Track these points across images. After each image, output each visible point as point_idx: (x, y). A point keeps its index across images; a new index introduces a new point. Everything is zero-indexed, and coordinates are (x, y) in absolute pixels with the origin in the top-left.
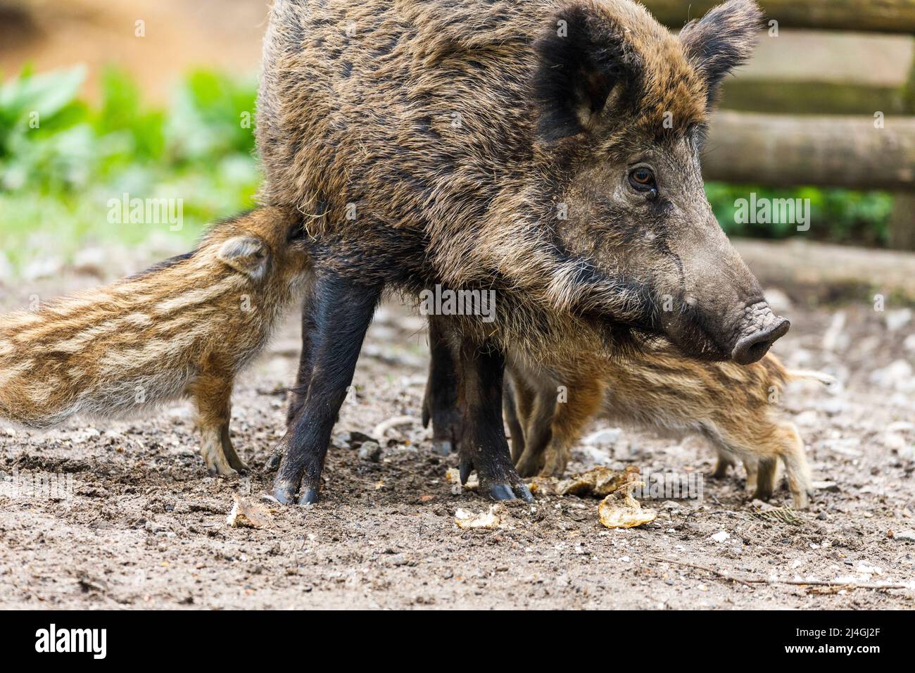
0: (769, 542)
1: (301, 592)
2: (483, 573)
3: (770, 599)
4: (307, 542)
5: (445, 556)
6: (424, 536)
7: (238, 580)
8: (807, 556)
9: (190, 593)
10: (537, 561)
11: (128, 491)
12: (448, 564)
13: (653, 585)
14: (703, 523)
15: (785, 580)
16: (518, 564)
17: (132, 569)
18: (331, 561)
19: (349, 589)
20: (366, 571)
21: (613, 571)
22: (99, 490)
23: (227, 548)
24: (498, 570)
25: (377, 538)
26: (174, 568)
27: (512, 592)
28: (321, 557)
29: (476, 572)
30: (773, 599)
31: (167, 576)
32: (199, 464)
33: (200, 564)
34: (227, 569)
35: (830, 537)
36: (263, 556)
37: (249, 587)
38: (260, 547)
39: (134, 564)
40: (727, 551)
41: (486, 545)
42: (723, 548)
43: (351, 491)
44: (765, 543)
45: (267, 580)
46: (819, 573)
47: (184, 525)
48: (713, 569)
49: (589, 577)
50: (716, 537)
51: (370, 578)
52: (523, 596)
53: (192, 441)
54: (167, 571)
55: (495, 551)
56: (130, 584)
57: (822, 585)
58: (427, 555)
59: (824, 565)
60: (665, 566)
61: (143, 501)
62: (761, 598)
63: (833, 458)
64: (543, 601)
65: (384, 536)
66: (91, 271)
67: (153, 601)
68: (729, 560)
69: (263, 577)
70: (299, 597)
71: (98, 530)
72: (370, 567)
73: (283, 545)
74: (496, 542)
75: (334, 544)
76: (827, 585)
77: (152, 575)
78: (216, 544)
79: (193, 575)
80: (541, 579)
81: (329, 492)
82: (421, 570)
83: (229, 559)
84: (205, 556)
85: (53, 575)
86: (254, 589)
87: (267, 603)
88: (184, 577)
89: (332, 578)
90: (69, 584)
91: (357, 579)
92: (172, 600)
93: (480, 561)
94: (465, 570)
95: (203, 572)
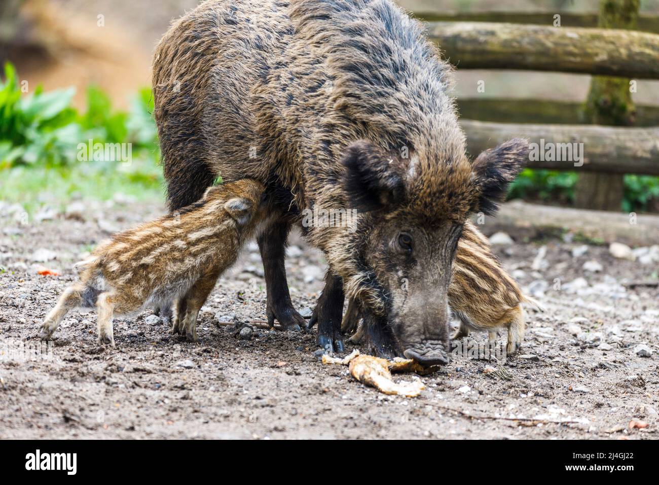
0: (494, 393)
1: (201, 423)
2: (316, 412)
3: (494, 429)
4: (206, 391)
5: (292, 401)
6: (280, 388)
7: (163, 416)
8: (518, 401)
9: (132, 423)
10: (350, 405)
11: (95, 358)
12: (294, 406)
13: (422, 420)
14: (454, 381)
15: (504, 417)
16: (338, 406)
17: (96, 408)
18: (221, 404)
19: (232, 421)
20: (243, 410)
21: (397, 411)
22: (77, 358)
23: (156, 395)
24: (325, 410)
25: (250, 389)
26: (123, 407)
27: (334, 423)
29: (312, 412)
30: (497, 429)
31: (118, 413)
32: (140, 341)
33: (139, 405)
34: (156, 408)
35: (532, 390)
36: (179, 400)
37: (169, 420)
38: (177, 394)
39: (98, 405)
40: (468, 399)
41: (318, 394)
42: (466, 397)
43: (235, 359)
44: (493, 394)
45: (181, 416)
46: (526, 413)
47: (129, 380)
48: (460, 410)
49: (382, 415)
50: (461, 390)
51: (245, 414)
52: (340, 427)
53: (136, 327)
55: (324, 397)
56: (95, 418)
57: (528, 420)
58: (281, 400)
59: (528, 408)
60: (429, 408)
61: (104, 365)
62: (489, 428)
63: (536, 340)
64: (353, 430)
66: (76, 217)
67: (109, 428)
68: (469, 404)
69: (178, 414)
70: (201, 427)
71: (76, 383)
72: (245, 407)
73: (191, 393)
74: (324, 392)
76: (530, 420)
77: (109, 412)
78: (149, 392)
79: (135, 412)
80: (352, 416)
81: (221, 359)
82: (277, 409)
83: (157, 402)
85: (47, 412)
86: (173, 421)
87: (181, 430)
88: (129, 413)
89: (222, 414)
90: (56, 417)
91: (237, 415)
92: (123, 428)
93: (314, 404)
94: (304, 410)
95: (141, 410)
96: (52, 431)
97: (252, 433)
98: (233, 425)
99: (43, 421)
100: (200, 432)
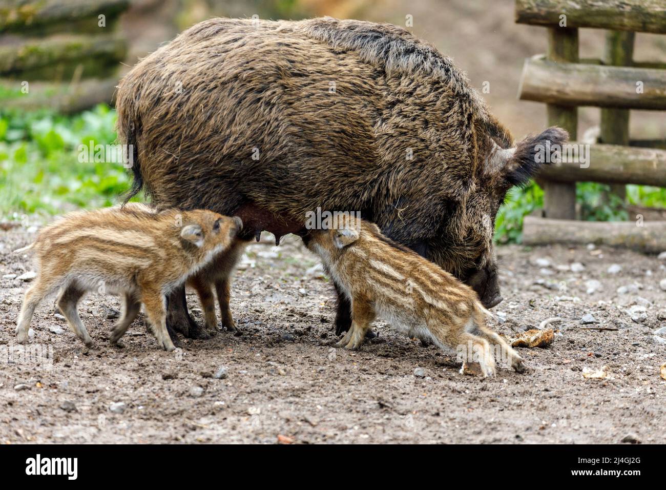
1: (497, 410)
2: (597, 403)
4: (502, 384)
5: (576, 393)
6: (565, 382)
7: (464, 404)
9: (438, 410)
10: (626, 397)
12: (578, 397)
16: (616, 398)
17: (407, 396)
18: (514, 394)
19: (524, 410)
20: (533, 400)
22: (390, 354)
23: (458, 386)
24: (605, 401)
25: (539, 382)
27: (612, 413)
28: (509, 392)
29: (593, 402)
31: (426, 400)
33: (444, 395)
34: (458, 397)
36: (478, 391)
37: (470, 408)
38: (477, 386)
39: (408, 394)
41: (598, 387)
45: (480, 404)
47: (436, 374)
49: (654, 406)
51: (535, 404)
52: (618, 416)
54: (426, 398)
55: (604, 391)
56: (406, 405)
58: (566, 392)
65: (543, 381)
67: (418, 414)
69: (478, 402)
70: (497, 413)
72: (536, 398)
73: (489, 385)
74: (604, 386)
75: (516, 386)
77: (418, 400)
78: (453, 384)
79: (440, 400)
80: (628, 407)
82: (563, 400)
83: (460, 392)
84: (447, 390)
85: (365, 399)
86: (473, 409)
87: (480, 416)
88: (435, 401)
89: (515, 404)
90: (373, 404)
91: (528, 404)
92: (429, 413)
93: (595, 396)
94: (587, 401)
95: (445, 399)
96: (369, 416)
97: (541, 420)
98: (524, 413)
99: (361, 407)
100: (496, 418)
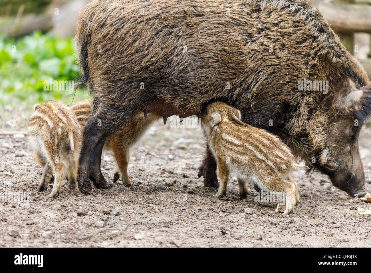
1: (301, 236)
4: (304, 218)
5: (353, 225)
6: (346, 217)
7: (278, 232)
9: (261, 236)
12: (354, 228)
17: (241, 227)
18: (312, 226)
20: (325, 229)
22: (229, 198)
23: (275, 220)
25: (329, 218)
26: (256, 227)
28: (309, 224)
29: (364, 231)
31: (253, 230)
33: (265, 226)
34: (274, 228)
36: (288, 223)
37: (282, 234)
38: (287, 220)
39: (241, 225)
41: (368, 221)
45: (289, 232)
47: (260, 212)
51: (326, 232)
54: (253, 228)
56: (240, 232)
58: (347, 224)
65: (331, 217)
67: (248, 239)
70: (300, 238)
72: (326, 228)
73: (295, 219)
75: (313, 220)
77: (248, 229)
78: (271, 219)
79: (262, 229)
82: (345, 230)
83: (275, 224)
84: (267, 223)
85: (212, 229)
87: (289, 240)
88: (259, 230)
90: (218, 232)
91: (321, 232)
92: (255, 238)
93: (366, 227)
94: (360, 230)
95: (266, 229)
96: (215, 240)
98: (319, 238)
99: (210, 234)
100: (300, 241)
